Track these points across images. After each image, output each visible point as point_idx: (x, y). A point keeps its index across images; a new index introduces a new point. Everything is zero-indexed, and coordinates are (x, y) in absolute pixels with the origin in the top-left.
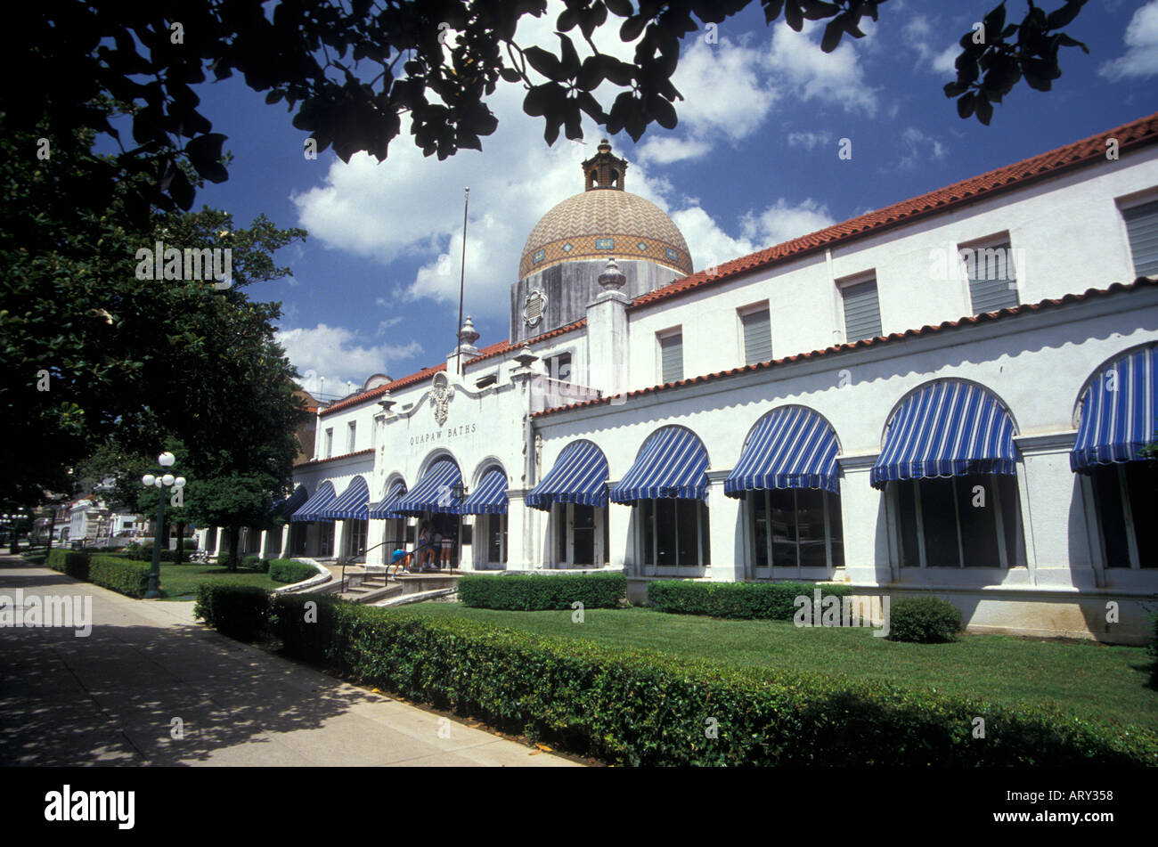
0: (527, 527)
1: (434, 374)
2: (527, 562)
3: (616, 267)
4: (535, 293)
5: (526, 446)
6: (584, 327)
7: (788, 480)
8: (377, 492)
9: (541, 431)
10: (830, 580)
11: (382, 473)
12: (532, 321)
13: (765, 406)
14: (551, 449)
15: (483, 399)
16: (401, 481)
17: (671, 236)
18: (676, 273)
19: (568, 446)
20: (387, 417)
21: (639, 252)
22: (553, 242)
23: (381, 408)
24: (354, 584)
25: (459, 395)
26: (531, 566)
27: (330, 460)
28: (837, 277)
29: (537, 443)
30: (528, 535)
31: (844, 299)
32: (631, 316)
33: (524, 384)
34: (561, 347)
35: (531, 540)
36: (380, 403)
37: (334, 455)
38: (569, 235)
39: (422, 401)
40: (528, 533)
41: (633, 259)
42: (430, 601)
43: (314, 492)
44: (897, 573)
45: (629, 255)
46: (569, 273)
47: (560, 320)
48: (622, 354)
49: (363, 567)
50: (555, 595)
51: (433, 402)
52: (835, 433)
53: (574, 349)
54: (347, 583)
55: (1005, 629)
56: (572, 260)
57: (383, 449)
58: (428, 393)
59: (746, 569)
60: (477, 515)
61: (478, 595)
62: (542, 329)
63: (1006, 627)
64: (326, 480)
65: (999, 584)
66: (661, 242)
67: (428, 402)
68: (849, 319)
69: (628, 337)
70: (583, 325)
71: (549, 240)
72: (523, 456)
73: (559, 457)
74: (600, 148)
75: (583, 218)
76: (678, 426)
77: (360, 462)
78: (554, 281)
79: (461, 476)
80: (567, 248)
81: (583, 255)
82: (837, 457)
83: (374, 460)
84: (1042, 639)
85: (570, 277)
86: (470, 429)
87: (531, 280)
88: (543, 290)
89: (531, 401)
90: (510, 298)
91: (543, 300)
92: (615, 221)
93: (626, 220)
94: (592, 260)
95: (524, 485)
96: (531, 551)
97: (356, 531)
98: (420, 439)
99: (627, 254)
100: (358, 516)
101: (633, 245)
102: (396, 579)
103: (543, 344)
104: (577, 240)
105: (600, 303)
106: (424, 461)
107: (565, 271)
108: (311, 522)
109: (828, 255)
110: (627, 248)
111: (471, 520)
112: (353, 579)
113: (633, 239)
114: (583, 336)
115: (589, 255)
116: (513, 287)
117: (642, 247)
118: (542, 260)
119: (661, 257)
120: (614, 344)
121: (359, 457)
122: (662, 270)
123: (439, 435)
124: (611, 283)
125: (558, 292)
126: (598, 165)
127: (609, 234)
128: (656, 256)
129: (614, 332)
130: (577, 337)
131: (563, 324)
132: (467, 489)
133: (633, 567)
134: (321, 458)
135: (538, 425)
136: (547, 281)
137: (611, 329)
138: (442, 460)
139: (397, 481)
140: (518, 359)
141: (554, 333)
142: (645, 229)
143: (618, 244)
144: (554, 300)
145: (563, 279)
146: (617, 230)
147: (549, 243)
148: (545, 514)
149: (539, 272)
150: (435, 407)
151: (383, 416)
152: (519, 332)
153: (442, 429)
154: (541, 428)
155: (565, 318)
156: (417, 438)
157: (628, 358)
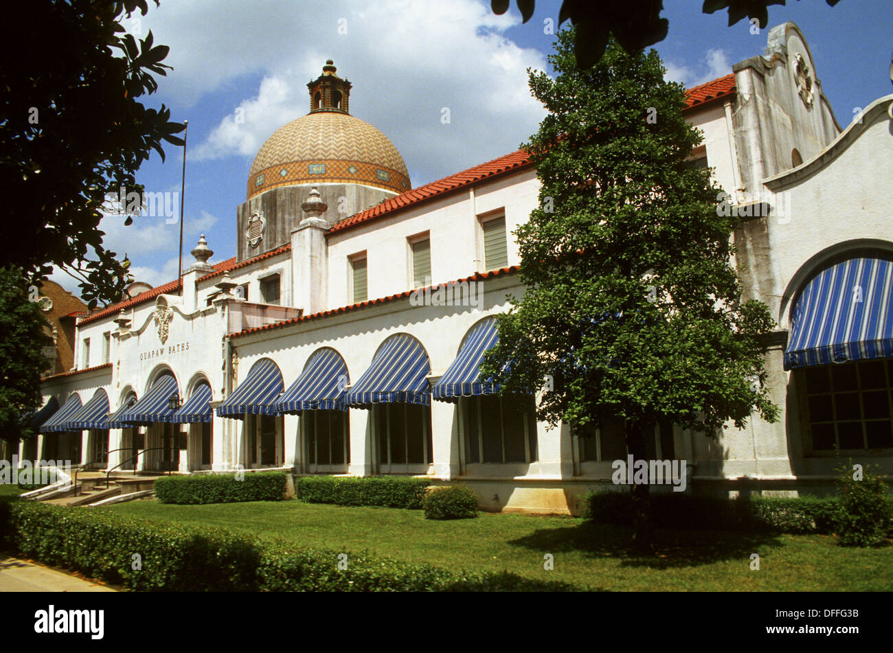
0: (226, 433)
1: (156, 296)
2: (226, 463)
3: (318, 196)
4: (256, 215)
5: (225, 363)
6: (289, 250)
7: (380, 396)
8: (115, 404)
9: (237, 349)
10: (425, 474)
11: (118, 386)
12: (254, 241)
13: (385, 333)
14: (244, 365)
15: (194, 320)
16: (134, 393)
17: (382, 158)
18: (385, 193)
19: (256, 364)
20: (121, 334)
21: (350, 176)
22: (272, 167)
23: (117, 325)
24: (86, 488)
25: (176, 316)
26: (229, 467)
27: (88, 371)
28: (479, 212)
29: (234, 361)
30: (226, 440)
31: (485, 232)
32: (329, 240)
33: (223, 308)
34: (272, 269)
35: (229, 444)
36: (116, 321)
37: (91, 366)
38: (285, 160)
39: (148, 320)
40: (227, 438)
41: (344, 183)
42: (139, 500)
43: (64, 403)
44: (464, 469)
45: (340, 179)
46: (283, 197)
47: (275, 242)
48: (320, 275)
49: (104, 472)
50: (222, 491)
51: (157, 321)
52: (428, 357)
53: (282, 270)
54: (80, 488)
55: (521, 509)
56: (288, 185)
57: (119, 364)
58: (153, 313)
59: (372, 466)
60: (191, 423)
61: (168, 493)
62: (261, 250)
63: (523, 507)
64: (74, 392)
65: (524, 475)
66: (372, 164)
67: (153, 322)
68: (488, 249)
69: (326, 260)
70: (288, 249)
71: (268, 165)
72: (222, 372)
73: (250, 372)
74: (325, 69)
75: (298, 144)
76: (330, 348)
77: (101, 376)
78: (271, 204)
79: (178, 390)
80: (284, 173)
81: (297, 180)
82: (427, 376)
83: (111, 374)
84: (541, 515)
85: (284, 201)
86: (184, 347)
87: (253, 203)
88: (263, 212)
89: (229, 324)
90: (236, 219)
91: (262, 223)
92: (327, 146)
93: (338, 145)
94: (305, 184)
95: (224, 397)
96: (230, 454)
97: (100, 440)
98: (148, 355)
99: (338, 178)
100: (99, 425)
101: (344, 169)
102: (117, 482)
103: (258, 265)
104: (292, 166)
105: (301, 230)
106: (150, 376)
107: (280, 195)
108: (63, 433)
109: (472, 193)
110: (338, 172)
111: (186, 428)
112: (86, 484)
113: (344, 164)
114: (289, 258)
115: (303, 179)
116: (238, 209)
117: (352, 170)
118: (262, 184)
119: (372, 178)
120: (312, 266)
121: (101, 371)
122: (371, 192)
123: (162, 352)
124: (313, 210)
125: (273, 215)
126: (321, 87)
127: (320, 160)
128: (366, 178)
129: (312, 256)
130: (284, 260)
131: (278, 245)
132: (182, 401)
133: (300, 466)
134: (79, 369)
135: (235, 344)
136: (265, 205)
137: (309, 254)
138: (163, 373)
139: (129, 393)
140: (218, 286)
141: (271, 254)
142: (356, 153)
143: (329, 169)
144: (270, 223)
145: (278, 203)
146: (328, 155)
147: (268, 168)
148: (240, 422)
149: (259, 195)
150: (159, 326)
151: (118, 333)
152: (244, 251)
153: (164, 347)
154: (236, 347)
155: (280, 240)
156: (145, 354)
157: (327, 278)
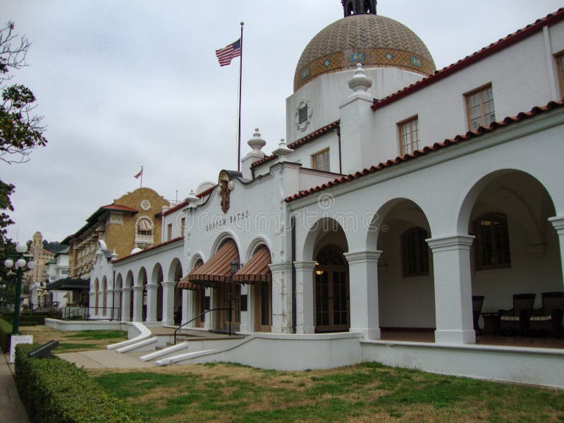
4: (303, 103)
8: (187, 269)
11: (189, 255)
12: (302, 125)
16: (201, 260)
17: (414, 47)
18: (419, 77)
21: (387, 61)
22: (316, 60)
25: (237, 187)
28: (556, 52)
38: (328, 53)
41: (382, 67)
45: (379, 64)
51: (220, 195)
56: (331, 73)
66: (406, 52)
69: (374, 130)
71: (312, 59)
75: (338, 38)
79: (238, 255)
80: (327, 63)
81: (339, 68)
83: (184, 244)
91: (309, 108)
92: (375, 37)
94: (347, 71)
99: (376, 64)
101: (381, 56)
103: (310, 143)
104: (334, 57)
110: (376, 58)
113: (381, 51)
115: (345, 67)
117: (389, 57)
118: (308, 76)
119: (406, 64)
120: (362, 135)
121: (175, 243)
124: (360, 85)
127: (359, 49)
128: (401, 64)
138: (226, 241)
139: (197, 261)
142: (391, 42)
143: (367, 56)
149: (306, 85)
150: (221, 199)
154: (295, 210)
155: (326, 120)
